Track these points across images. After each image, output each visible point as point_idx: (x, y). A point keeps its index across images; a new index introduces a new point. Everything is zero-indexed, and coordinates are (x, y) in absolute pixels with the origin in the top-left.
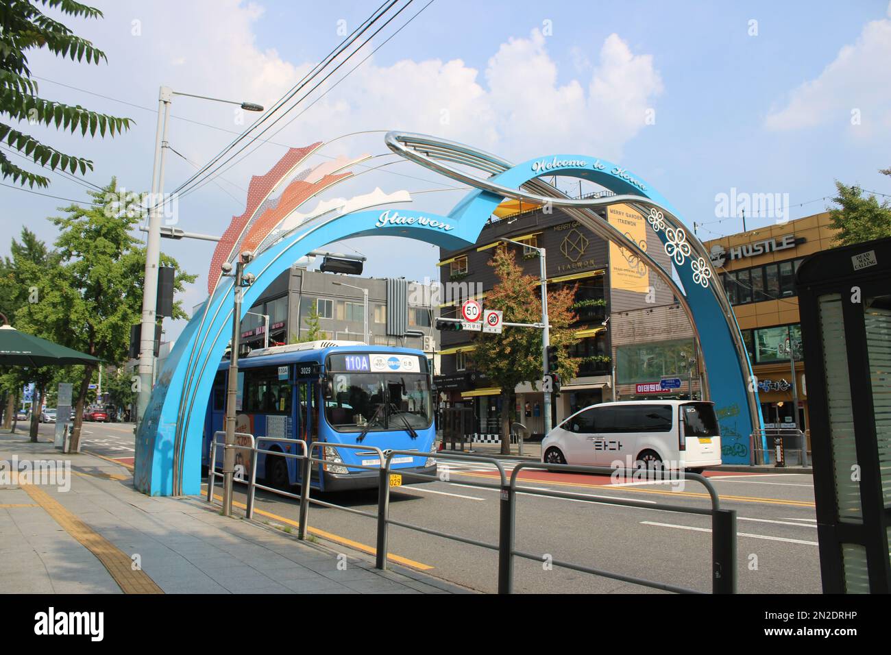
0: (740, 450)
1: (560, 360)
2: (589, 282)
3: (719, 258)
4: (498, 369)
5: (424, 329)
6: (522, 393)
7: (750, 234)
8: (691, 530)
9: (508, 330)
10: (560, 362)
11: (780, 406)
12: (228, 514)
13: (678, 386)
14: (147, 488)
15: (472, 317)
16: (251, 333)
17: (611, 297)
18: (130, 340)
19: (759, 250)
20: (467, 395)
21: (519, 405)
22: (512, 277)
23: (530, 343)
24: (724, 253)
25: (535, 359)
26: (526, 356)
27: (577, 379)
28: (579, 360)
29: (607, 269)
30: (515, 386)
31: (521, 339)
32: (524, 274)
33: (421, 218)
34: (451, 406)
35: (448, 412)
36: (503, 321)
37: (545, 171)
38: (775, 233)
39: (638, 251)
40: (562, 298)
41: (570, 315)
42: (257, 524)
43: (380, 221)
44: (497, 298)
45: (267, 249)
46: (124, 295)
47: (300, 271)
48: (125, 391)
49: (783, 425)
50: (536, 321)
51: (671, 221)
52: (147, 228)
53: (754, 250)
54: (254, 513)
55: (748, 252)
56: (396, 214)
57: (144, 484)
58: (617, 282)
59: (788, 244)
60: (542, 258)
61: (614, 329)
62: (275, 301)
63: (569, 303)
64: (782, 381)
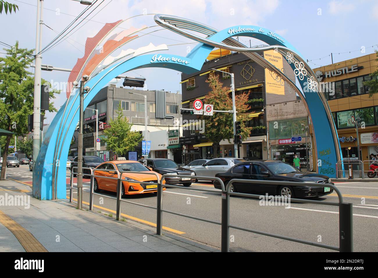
0: (331, 171)
1: (242, 128)
2: (255, 90)
3: (319, 77)
4: (211, 133)
5: (174, 115)
6: (223, 145)
7: (335, 65)
8: (313, 211)
9: (216, 114)
10: (241, 129)
11: (350, 149)
12: (80, 208)
13: (300, 140)
14: (39, 196)
15: (198, 108)
16: (89, 119)
17: (266, 97)
18: (28, 123)
19: (340, 73)
20: (196, 146)
21: (222, 151)
22: (217, 88)
23: (227, 121)
24: (322, 74)
25: (229, 128)
26: (225, 127)
27: (250, 137)
28: (251, 128)
29: (264, 84)
30: (220, 141)
31: (223, 118)
32: (223, 86)
33: (173, 58)
34: (188, 152)
35: (187, 155)
36: (214, 110)
37: (235, 34)
38: (348, 64)
39: (281, 74)
40: (242, 98)
41: (246, 106)
42: (95, 213)
43: (152, 60)
44: (210, 98)
45: (96, 75)
46: (25, 101)
47: (112, 88)
48: (28, 149)
49: (351, 159)
50: (230, 109)
51: (297, 58)
52: (34, 65)
53: (337, 73)
54: (93, 207)
55: (334, 74)
56: (161, 56)
57: (38, 194)
58: (269, 90)
59: (354, 69)
60: (232, 78)
61: (268, 113)
62: (101, 102)
63: (246, 100)
64: (351, 137)
